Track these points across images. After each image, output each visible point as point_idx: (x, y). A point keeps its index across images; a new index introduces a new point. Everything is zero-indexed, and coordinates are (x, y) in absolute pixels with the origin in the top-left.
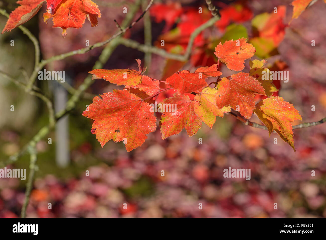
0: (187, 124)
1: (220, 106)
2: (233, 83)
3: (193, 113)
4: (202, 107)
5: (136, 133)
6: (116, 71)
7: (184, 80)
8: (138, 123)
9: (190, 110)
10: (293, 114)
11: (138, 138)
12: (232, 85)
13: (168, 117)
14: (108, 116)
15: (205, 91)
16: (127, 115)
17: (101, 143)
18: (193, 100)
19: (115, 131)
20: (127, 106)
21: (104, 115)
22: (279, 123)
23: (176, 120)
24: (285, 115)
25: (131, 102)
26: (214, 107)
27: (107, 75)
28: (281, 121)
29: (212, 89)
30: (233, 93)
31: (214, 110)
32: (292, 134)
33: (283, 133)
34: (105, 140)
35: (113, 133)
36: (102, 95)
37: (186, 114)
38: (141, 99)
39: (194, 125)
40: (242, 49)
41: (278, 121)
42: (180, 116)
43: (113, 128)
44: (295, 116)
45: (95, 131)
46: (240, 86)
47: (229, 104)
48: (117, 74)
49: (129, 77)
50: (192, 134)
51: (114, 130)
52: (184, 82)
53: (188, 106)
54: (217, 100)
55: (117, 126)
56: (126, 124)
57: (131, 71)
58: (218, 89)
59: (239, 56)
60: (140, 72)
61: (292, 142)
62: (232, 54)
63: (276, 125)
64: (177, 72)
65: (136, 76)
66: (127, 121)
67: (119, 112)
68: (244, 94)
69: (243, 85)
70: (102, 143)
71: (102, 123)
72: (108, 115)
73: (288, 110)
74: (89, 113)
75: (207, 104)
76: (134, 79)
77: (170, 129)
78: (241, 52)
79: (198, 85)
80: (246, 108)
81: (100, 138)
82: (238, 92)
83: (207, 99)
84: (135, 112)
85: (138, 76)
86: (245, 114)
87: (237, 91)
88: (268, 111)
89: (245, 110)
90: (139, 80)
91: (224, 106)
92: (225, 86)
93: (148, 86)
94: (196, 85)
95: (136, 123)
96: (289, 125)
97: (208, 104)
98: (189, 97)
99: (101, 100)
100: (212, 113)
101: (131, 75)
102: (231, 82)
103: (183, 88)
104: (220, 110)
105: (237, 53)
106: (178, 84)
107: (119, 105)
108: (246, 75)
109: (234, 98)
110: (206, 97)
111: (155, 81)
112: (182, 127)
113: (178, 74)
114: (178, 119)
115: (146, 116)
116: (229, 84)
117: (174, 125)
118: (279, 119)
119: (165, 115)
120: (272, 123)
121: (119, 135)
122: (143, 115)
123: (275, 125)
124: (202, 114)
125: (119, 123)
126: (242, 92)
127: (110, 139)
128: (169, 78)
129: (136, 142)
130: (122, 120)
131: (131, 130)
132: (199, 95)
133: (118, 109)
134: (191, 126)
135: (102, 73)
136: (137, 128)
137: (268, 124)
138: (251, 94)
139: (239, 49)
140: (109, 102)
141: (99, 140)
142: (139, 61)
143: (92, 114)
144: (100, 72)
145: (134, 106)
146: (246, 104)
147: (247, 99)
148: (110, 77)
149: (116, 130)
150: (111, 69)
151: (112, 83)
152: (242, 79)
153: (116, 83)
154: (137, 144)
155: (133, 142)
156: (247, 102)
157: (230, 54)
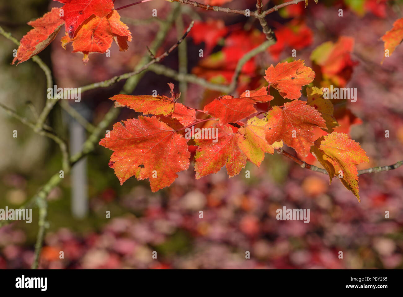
0: (228, 162)
1: (271, 141)
2: (287, 113)
3: (236, 149)
4: (248, 141)
5: (164, 170)
6: (142, 97)
7: (226, 106)
8: (167, 158)
9: (233, 145)
10: (359, 156)
11: (166, 177)
12: (286, 116)
13: (205, 152)
14: (131, 148)
15: (251, 123)
16: (154, 148)
17: (120, 179)
18: (237, 133)
19: (139, 167)
20: (155, 137)
21: (126, 146)
22: (342, 166)
23: (214, 156)
24: (349, 156)
25: (160, 133)
26: (262, 142)
27: (132, 101)
28: (345, 164)
29: (260, 120)
30: (286, 126)
31: (262, 145)
32: (357, 179)
33: (346, 178)
34: (125, 176)
35: (136, 168)
36: (124, 122)
37: (227, 150)
38: (173, 130)
39: (237, 163)
40: (299, 73)
41: (340, 164)
42: (220, 152)
43: (136, 162)
44: (361, 158)
45: (114, 164)
46: (295, 117)
47: (281, 139)
48: (144, 101)
49: (159, 105)
50: (233, 174)
51: (137, 165)
52: (227, 110)
53: (230, 140)
54: (266, 133)
55: (141, 161)
56: (153, 159)
57: (161, 97)
58: (268, 120)
59: (295, 81)
60: (172, 99)
61: (356, 190)
62: (286, 79)
63: (339, 168)
64: (218, 98)
65: (167, 103)
66: (153, 155)
67: (145, 143)
68: (300, 127)
69: (299, 116)
70: (122, 180)
71: (122, 155)
72: (130, 146)
73: (353, 150)
74: (108, 142)
75: (254, 138)
76: (164, 107)
77: (207, 167)
78: (298, 77)
79: (244, 112)
80: (302, 144)
81: (119, 174)
82: (293, 124)
83: (254, 132)
84: (165, 145)
85: (170, 103)
86: (301, 151)
87: (291, 123)
88: (329, 150)
89: (301, 147)
90: (171, 108)
91: (276, 141)
92: (276, 117)
93: (182, 116)
94: (241, 112)
95: (165, 158)
96: (354, 169)
97: (256, 138)
98: (232, 129)
99: (124, 127)
100: (260, 149)
101: (161, 102)
102: (285, 111)
103: (225, 116)
104: (270, 146)
105: (293, 78)
106: (219, 112)
107: (145, 136)
108: (302, 104)
109: (287, 131)
110: (253, 130)
111: (191, 110)
112: (222, 164)
113: (219, 100)
114: (217, 155)
115: (177, 150)
116: (282, 114)
117: (211, 162)
118: (341, 160)
119: (200, 150)
120: (334, 165)
121: (144, 171)
122: (174, 148)
123: (337, 168)
124: (248, 150)
125: (144, 157)
126: (297, 124)
127: (131, 176)
128: (209, 106)
129: (163, 181)
130: (148, 153)
131: (159, 167)
132: (244, 127)
133: (144, 140)
134: (232, 164)
135: (125, 99)
136: (166, 164)
137: (329, 167)
138: (309, 126)
139: (294, 73)
140: (133, 131)
141: (118, 175)
142: (172, 86)
143: (111, 143)
144: (123, 98)
145: (163, 137)
146: (302, 139)
147: (304, 133)
148: (134, 104)
149: (140, 165)
150: (137, 95)
151: (138, 111)
152: (297, 108)
153: (143, 112)
154: (164, 183)
155: (160, 180)
156: (304, 137)
157: (284, 79)
